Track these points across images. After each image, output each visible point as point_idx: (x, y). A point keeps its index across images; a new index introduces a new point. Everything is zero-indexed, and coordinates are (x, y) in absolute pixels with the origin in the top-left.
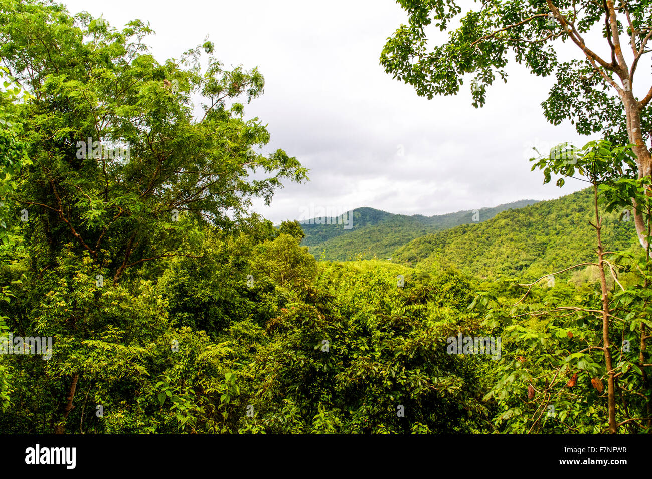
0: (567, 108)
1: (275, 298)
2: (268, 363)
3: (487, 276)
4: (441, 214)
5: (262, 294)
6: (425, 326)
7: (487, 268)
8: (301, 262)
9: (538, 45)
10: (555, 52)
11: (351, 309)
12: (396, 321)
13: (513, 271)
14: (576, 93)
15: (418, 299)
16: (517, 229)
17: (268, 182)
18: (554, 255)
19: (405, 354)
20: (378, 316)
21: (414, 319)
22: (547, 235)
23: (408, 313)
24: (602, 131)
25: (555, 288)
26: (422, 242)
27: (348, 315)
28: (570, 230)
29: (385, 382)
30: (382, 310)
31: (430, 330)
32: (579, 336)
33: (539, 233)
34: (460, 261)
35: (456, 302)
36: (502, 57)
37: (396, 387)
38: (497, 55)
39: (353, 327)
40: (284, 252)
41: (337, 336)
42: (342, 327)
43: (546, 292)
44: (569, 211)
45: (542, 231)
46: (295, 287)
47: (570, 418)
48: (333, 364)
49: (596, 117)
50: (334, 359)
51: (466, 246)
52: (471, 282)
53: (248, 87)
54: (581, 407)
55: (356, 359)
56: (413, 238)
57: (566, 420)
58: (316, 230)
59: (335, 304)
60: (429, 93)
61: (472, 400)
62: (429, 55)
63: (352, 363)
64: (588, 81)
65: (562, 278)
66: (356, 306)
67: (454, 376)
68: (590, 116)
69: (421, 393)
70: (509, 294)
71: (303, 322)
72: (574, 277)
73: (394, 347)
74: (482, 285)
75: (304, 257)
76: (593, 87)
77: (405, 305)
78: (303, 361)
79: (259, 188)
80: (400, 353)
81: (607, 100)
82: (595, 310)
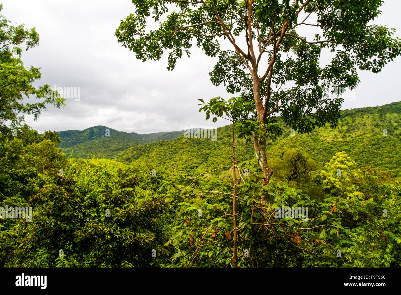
0: (223, 77)
1: (37, 182)
2: (29, 225)
3: (174, 172)
4: (148, 133)
5: (28, 178)
6: (133, 202)
7: (173, 167)
8: (56, 159)
9: (210, 38)
10: (219, 44)
11: (87, 190)
12: (115, 198)
13: (189, 169)
14: (229, 69)
15: (129, 184)
16: (192, 145)
17: (37, 106)
18: (212, 161)
19: (119, 218)
20: (104, 195)
21: (126, 197)
22: (209, 149)
23: (123, 193)
24: (241, 92)
25: (212, 181)
26: (135, 149)
27: (85, 193)
28: (222, 147)
29: (107, 236)
30: (106, 191)
31: (136, 204)
32: (221, 208)
33: (205, 148)
34: (158, 162)
35: (154, 187)
36: (189, 42)
37: (114, 239)
38: (186, 41)
39: (87, 201)
40: (45, 151)
41: (77, 207)
42: (80, 201)
43: (207, 182)
44: (222, 136)
45: (207, 147)
46: (50, 174)
47: (214, 255)
48: (73, 225)
49: (238, 84)
50: (74, 222)
51: (162, 153)
52: (164, 176)
53: (27, 40)
54: (221, 248)
55: (88, 222)
56: (130, 147)
57: (212, 256)
58: (69, 138)
59: (76, 186)
60: (143, 58)
61: (160, 247)
62: (146, 35)
63: (86, 224)
64: (235, 63)
65: (216, 175)
66: (90, 188)
67: (149, 232)
68: (235, 83)
69: (129, 242)
70: (186, 183)
71: (55, 197)
72: (223, 174)
73: (113, 214)
74: (170, 177)
75: (58, 155)
76: (238, 67)
77: (121, 188)
78: (53, 223)
79: (30, 108)
80: (116, 218)
81: (245, 75)
82: (230, 194)
